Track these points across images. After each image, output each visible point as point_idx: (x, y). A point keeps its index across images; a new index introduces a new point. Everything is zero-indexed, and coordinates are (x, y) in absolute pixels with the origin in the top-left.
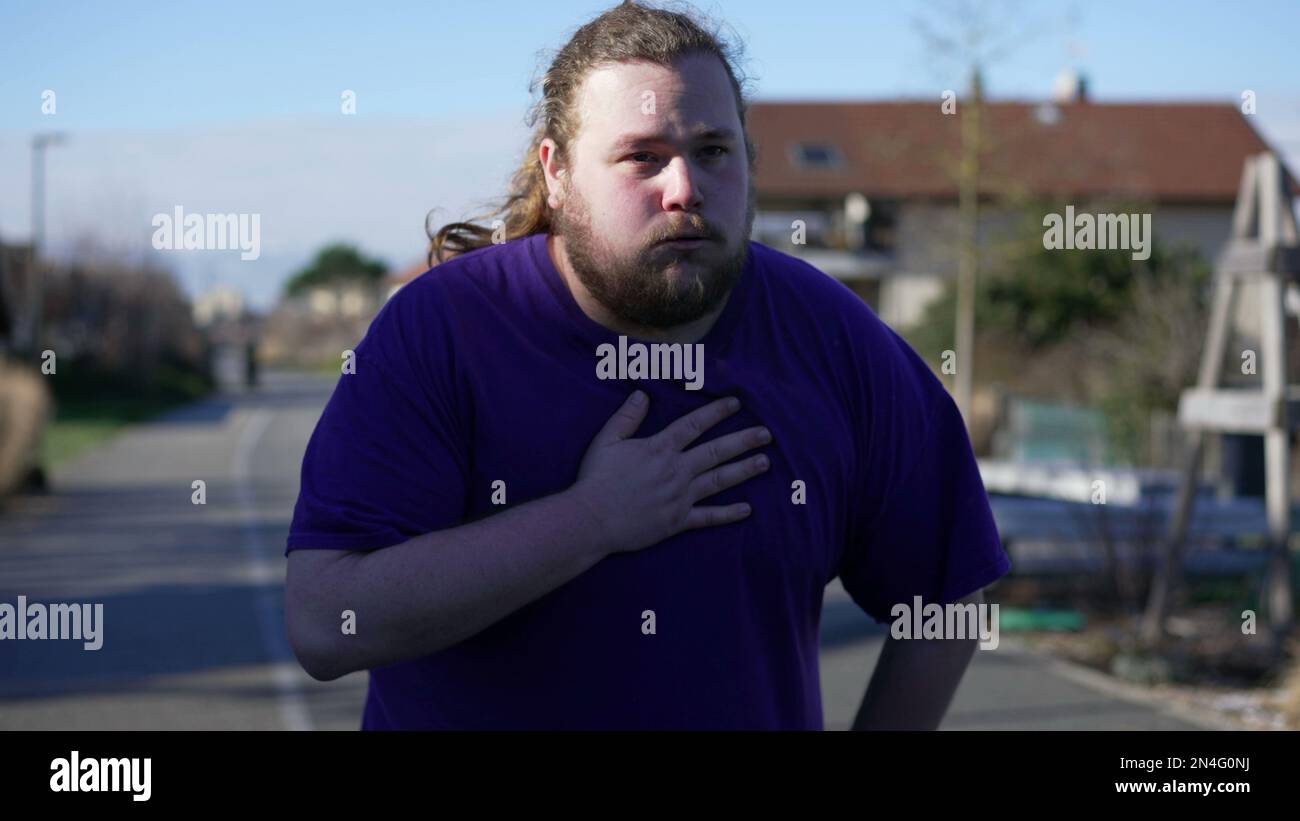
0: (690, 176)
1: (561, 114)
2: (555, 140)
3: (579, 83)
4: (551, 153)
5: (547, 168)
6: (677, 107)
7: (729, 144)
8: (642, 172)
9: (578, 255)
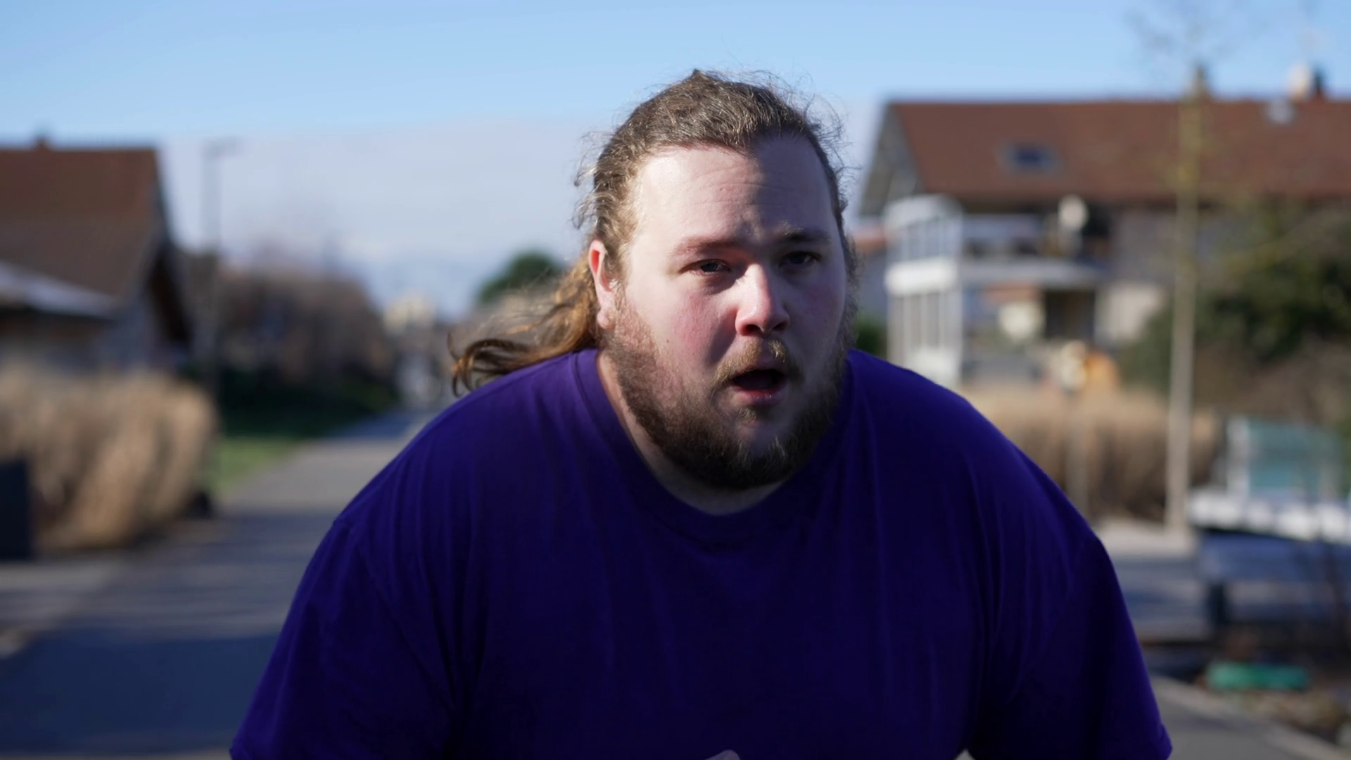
0: (771, 289)
1: (612, 213)
2: (604, 242)
3: (633, 173)
4: (601, 258)
5: (597, 277)
6: (753, 203)
7: (822, 250)
8: (709, 286)
9: (633, 390)
